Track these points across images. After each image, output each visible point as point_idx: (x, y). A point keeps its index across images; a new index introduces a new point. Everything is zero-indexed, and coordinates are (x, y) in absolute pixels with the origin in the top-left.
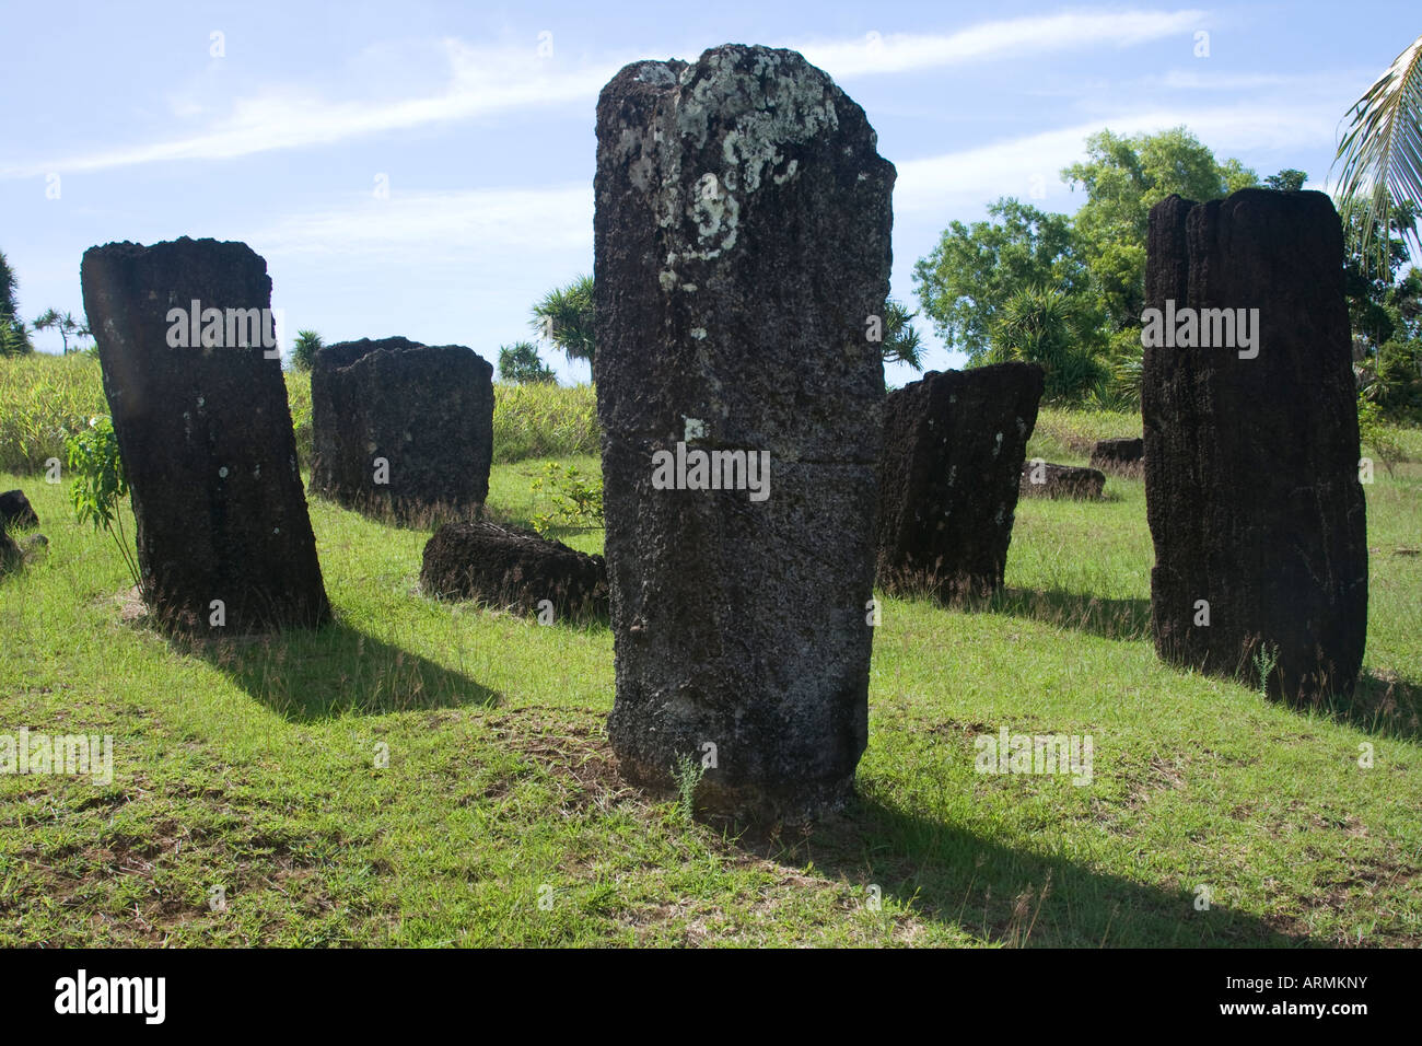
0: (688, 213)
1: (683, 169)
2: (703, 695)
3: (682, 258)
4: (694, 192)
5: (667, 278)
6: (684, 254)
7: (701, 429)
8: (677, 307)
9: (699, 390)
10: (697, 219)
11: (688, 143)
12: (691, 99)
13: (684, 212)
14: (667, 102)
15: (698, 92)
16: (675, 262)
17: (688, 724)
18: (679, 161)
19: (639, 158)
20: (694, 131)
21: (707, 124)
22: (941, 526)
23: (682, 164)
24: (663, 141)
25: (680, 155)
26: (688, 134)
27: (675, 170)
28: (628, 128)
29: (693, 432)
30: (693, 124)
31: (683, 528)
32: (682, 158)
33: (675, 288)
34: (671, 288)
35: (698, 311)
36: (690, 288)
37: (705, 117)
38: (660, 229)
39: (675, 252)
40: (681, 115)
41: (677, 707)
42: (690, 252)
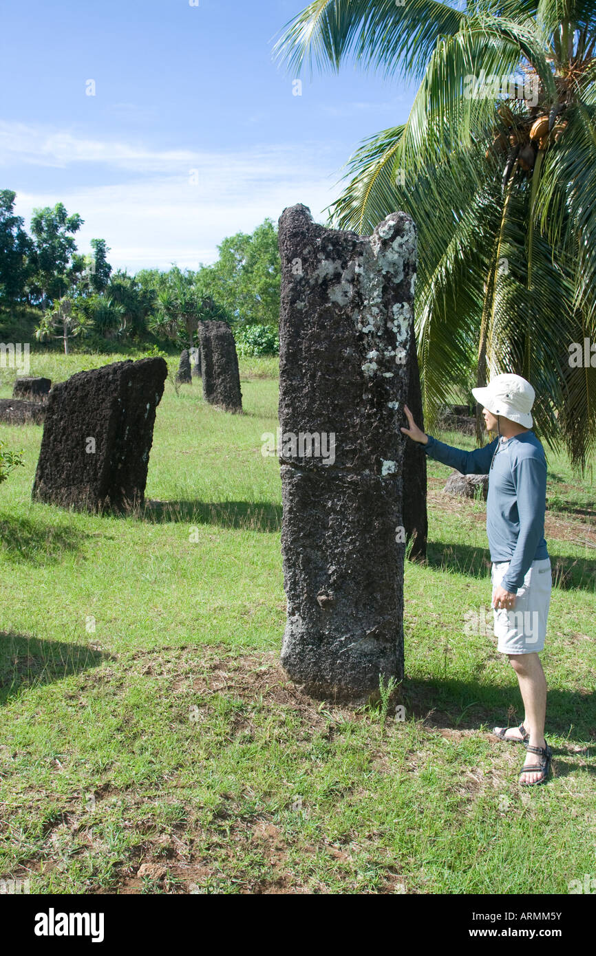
0: (388, 326)
1: (384, 295)
2: (384, 635)
3: (383, 355)
4: (392, 312)
5: (369, 368)
6: (385, 353)
7: (394, 467)
8: (378, 387)
9: (393, 442)
10: (395, 330)
11: (388, 278)
12: (391, 249)
13: (386, 324)
14: (367, 247)
15: (395, 244)
16: (378, 356)
17: (372, 655)
18: (381, 289)
19: (339, 283)
20: (392, 270)
21: (402, 268)
22: (120, 466)
23: (382, 292)
24: (363, 274)
25: (382, 286)
26: (388, 272)
27: (378, 295)
28: (326, 259)
29: (389, 469)
30: (392, 266)
31: (377, 531)
32: (383, 288)
33: (375, 374)
34: (372, 374)
35: (395, 391)
36: (388, 375)
37: (402, 263)
38: (362, 334)
39: (377, 350)
40: (382, 259)
41: (361, 645)
42: (390, 352)
